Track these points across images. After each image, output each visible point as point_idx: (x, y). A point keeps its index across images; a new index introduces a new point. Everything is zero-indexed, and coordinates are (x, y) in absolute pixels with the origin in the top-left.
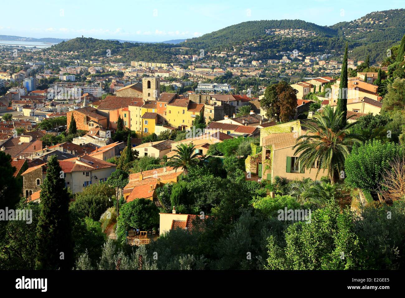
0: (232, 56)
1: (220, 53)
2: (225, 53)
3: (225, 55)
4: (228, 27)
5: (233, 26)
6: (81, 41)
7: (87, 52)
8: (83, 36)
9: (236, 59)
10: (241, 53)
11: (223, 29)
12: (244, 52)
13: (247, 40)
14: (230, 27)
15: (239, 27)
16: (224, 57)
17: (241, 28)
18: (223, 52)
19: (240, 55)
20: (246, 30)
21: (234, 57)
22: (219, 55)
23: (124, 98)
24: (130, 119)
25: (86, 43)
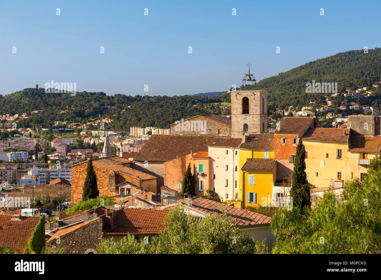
0: (324, 114)
1: (300, 110)
2: (309, 108)
3: (310, 113)
4: (311, 63)
5: (320, 60)
6: (33, 94)
7: (46, 114)
8: (37, 86)
9: (333, 120)
10: (342, 108)
11: (301, 67)
12: (348, 107)
13: (352, 85)
14: (315, 62)
15: (333, 62)
16: (308, 115)
17: (335, 64)
18: (306, 108)
19: (340, 111)
20: (347, 67)
21: (329, 116)
22: (300, 113)
23: (189, 138)
24: (212, 177)
25: (44, 98)
